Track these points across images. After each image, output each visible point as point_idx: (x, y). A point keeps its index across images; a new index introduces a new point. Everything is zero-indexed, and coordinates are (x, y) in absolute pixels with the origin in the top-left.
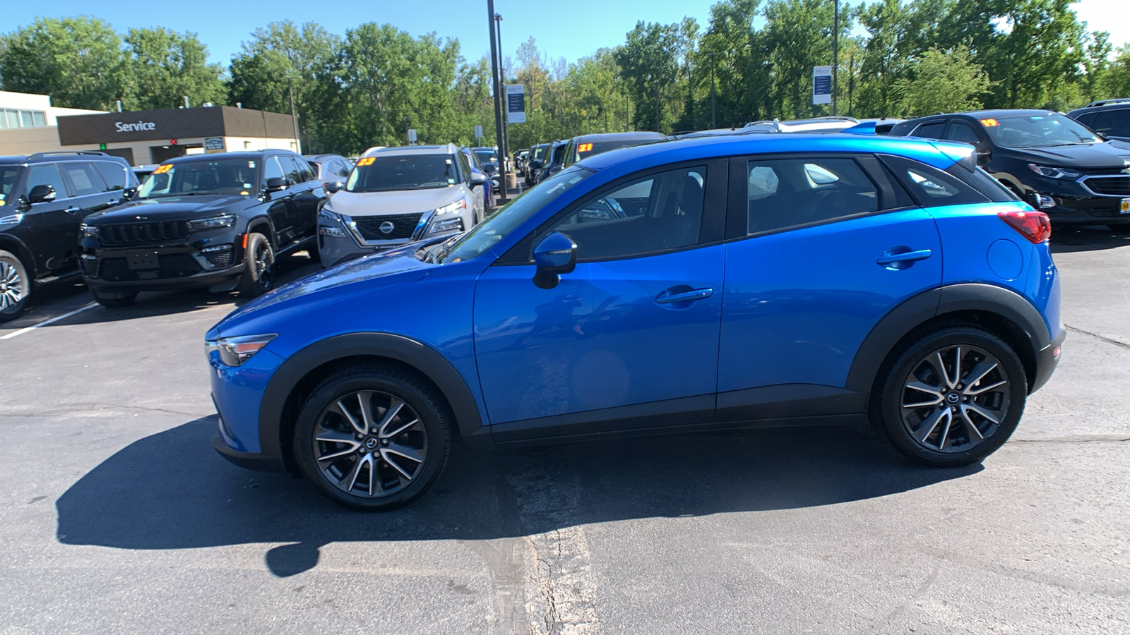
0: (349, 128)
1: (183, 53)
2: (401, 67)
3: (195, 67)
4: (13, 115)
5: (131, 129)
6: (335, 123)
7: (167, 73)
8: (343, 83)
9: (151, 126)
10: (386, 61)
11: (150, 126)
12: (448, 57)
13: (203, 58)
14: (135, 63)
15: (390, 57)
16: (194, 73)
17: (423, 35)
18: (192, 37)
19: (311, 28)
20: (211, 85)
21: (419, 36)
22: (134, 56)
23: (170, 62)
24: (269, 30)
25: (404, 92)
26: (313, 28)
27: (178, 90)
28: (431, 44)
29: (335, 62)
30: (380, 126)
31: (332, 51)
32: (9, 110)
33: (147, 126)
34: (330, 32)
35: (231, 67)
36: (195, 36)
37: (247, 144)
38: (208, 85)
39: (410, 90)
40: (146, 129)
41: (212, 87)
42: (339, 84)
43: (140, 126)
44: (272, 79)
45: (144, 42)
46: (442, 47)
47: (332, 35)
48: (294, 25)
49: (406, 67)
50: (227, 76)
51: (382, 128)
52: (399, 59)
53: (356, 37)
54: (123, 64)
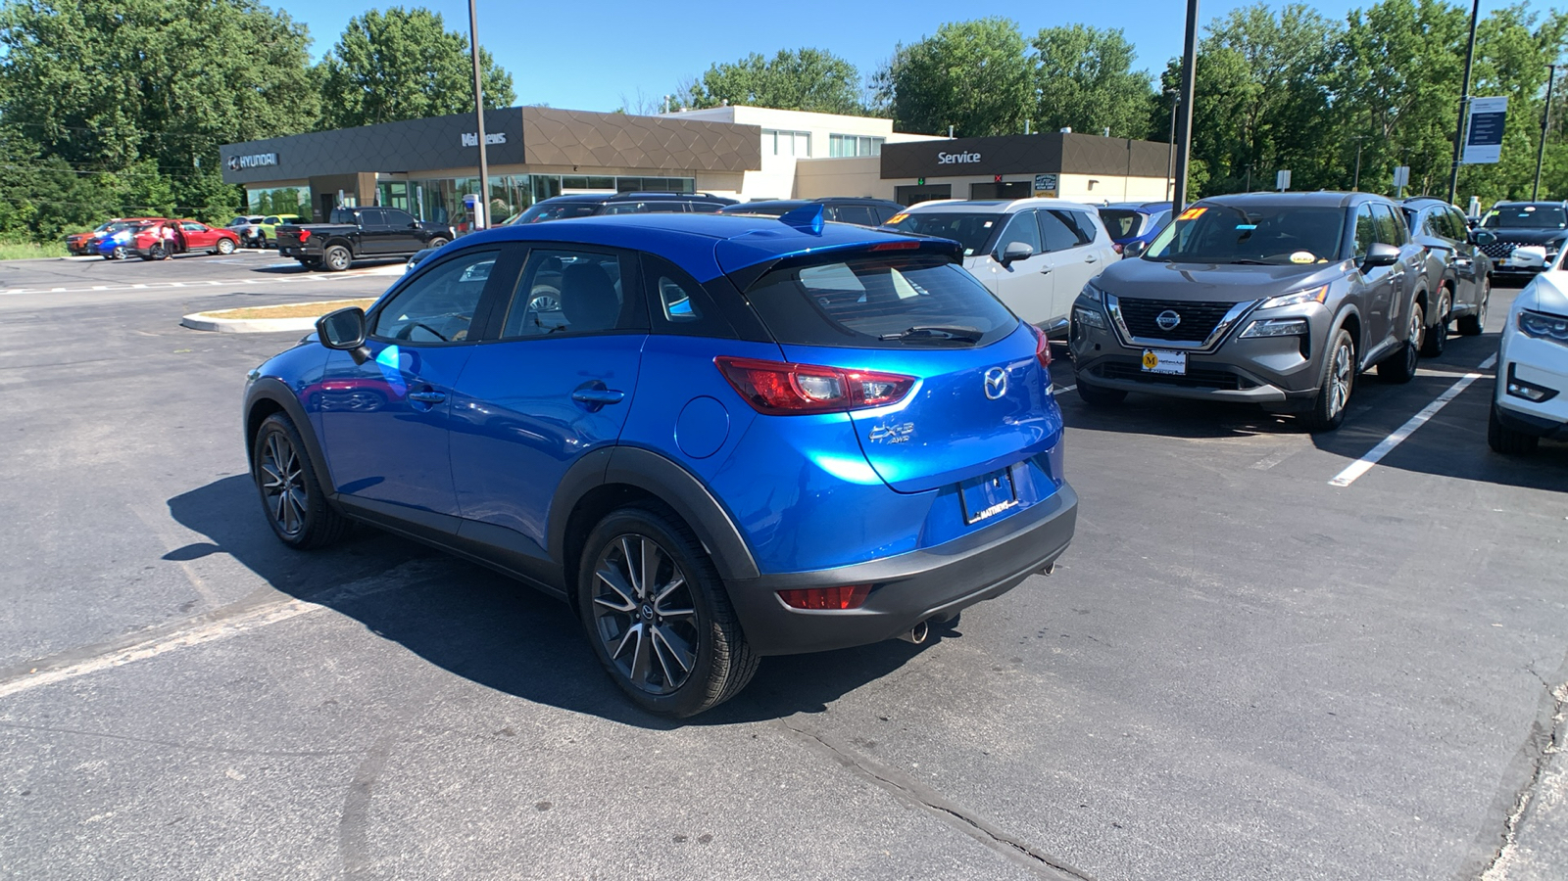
0: (1327, 163)
1: (1102, 58)
2: (1437, 67)
3: (1113, 76)
4: (851, 142)
5: (954, 161)
6: (1304, 155)
7: (1076, 86)
8: (1329, 95)
9: (977, 157)
10: (1412, 56)
11: (975, 158)
12: (1543, 44)
13: (1126, 64)
14: (1039, 73)
15: (1419, 50)
16: (1111, 85)
17: (1501, 9)
18: (1117, 35)
19: (1295, 12)
20: (1130, 100)
21: (1492, 12)
22: (1041, 64)
23: (1085, 70)
24: (1231, 19)
25: (1433, 106)
26: (1300, 12)
27: (1086, 107)
28: (1515, 23)
29: (1325, 61)
30: (1378, 161)
31: (1325, 43)
32: (847, 137)
33: (972, 158)
34: (1325, 16)
35: (1165, 74)
36: (1121, 33)
37: (1095, 184)
38: (1126, 101)
39: (1445, 104)
40: (969, 161)
41: (1131, 103)
42: (1324, 95)
43: (964, 158)
44: (1218, 91)
45: (1056, 44)
46: (1532, 29)
47: (1330, 21)
48: (1270, 11)
49: (1446, 65)
50: (1157, 88)
51: (1380, 165)
52: (1436, 52)
53: (1365, 21)
54: (1024, 76)
